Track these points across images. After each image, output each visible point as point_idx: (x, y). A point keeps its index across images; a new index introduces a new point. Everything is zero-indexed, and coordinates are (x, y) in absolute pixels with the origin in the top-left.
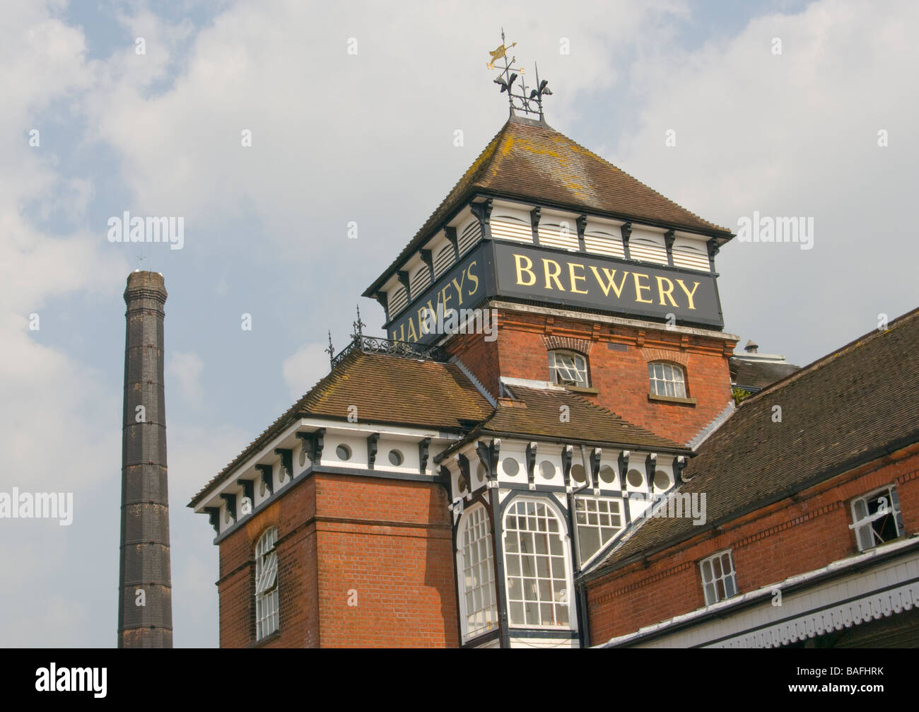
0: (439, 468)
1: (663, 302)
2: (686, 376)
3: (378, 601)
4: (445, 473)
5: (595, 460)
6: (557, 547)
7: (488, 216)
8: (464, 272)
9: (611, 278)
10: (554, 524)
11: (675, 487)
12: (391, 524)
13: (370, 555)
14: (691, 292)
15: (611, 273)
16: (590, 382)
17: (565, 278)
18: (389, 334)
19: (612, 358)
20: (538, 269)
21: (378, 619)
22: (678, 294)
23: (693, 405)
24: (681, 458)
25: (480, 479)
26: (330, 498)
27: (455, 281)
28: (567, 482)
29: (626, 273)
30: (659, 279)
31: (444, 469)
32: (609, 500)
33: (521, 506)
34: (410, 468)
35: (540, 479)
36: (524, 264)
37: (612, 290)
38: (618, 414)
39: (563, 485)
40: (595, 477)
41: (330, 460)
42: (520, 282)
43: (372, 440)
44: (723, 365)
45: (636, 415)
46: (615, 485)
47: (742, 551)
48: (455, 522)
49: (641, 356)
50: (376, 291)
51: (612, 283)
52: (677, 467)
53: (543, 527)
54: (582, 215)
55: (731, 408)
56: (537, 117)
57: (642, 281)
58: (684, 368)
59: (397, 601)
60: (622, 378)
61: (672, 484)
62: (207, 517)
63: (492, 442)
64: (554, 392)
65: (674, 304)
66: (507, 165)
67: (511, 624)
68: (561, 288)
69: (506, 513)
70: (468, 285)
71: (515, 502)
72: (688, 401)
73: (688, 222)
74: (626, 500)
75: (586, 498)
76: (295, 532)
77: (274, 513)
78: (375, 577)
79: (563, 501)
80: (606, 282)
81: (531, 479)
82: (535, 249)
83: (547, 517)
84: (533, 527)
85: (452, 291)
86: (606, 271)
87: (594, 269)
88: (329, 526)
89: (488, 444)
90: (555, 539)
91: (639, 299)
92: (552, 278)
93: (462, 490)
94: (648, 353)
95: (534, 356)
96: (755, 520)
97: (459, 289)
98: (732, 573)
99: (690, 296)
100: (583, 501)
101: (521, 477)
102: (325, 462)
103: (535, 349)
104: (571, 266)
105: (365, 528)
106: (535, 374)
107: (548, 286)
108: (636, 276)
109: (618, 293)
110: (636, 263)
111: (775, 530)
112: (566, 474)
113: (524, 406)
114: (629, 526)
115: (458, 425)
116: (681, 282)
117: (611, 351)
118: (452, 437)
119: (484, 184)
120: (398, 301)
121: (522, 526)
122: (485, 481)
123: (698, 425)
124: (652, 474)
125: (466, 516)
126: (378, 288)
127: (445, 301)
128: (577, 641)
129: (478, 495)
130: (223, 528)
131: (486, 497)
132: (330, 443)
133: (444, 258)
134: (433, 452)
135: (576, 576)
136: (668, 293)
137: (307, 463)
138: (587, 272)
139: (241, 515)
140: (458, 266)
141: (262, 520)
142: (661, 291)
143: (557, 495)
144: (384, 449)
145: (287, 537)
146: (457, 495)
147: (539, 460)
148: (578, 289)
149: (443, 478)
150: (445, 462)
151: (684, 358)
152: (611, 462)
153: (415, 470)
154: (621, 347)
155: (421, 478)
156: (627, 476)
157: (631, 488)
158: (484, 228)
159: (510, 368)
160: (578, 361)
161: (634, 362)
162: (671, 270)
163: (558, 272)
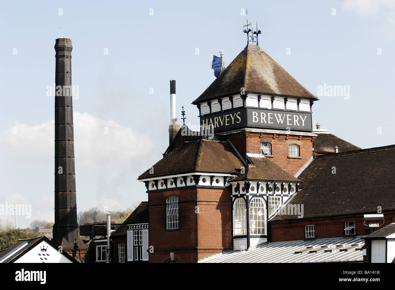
0: (229, 184)
1: (295, 124)
2: (299, 148)
3: (212, 224)
4: (231, 186)
5: (275, 185)
6: (263, 212)
7: (246, 99)
8: (235, 114)
9: (280, 117)
10: (262, 205)
11: (296, 192)
13: (210, 211)
14: (303, 119)
15: (280, 115)
16: (271, 153)
17: (267, 119)
19: (278, 144)
20: (259, 116)
21: (212, 229)
22: (300, 121)
23: (301, 159)
24: (298, 184)
25: (243, 191)
28: (267, 193)
29: (285, 115)
30: (295, 116)
32: (277, 197)
34: (221, 184)
35: (260, 192)
36: (255, 115)
37: (280, 121)
39: (266, 193)
40: (275, 191)
41: (201, 183)
42: (254, 121)
43: (212, 177)
44: (311, 144)
46: (280, 193)
47: (317, 227)
48: (233, 201)
49: (287, 143)
51: (280, 119)
52: (297, 186)
53: (260, 206)
54: (273, 96)
55: (311, 159)
56: (256, 44)
57: (289, 118)
58: (299, 146)
59: (217, 224)
60: (281, 151)
62: (144, 184)
63: (249, 182)
64: (262, 158)
65: (298, 125)
67: (250, 234)
68: (265, 122)
69: (251, 202)
70: (236, 119)
71: (253, 199)
72: (299, 158)
74: (282, 197)
75: (271, 197)
76: (187, 202)
78: (211, 217)
80: (279, 119)
81: (258, 192)
82: (259, 109)
83: (261, 203)
84: (257, 206)
85: (230, 117)
87: (275, 114)
88: (200, 203)
89: (247, 183)
90: (263, 209)
91: (288, 124)
92: (263, 119)
93: (236, 191)
94: (289, 142)
95: (256, 145)
97: (233, 118)
98: (314, 231)
99: (303, 121)
100: (270, 198)
101: (255, 192)
103: (256, 143)
104: (269, 114)
105: (209, 203)
106: (256, 152)
107: (262, 122)
108: (288, 115)
109: (282, 123)
110: (288, 111)
111: (326, 224)
112: (267, 191)
113: (255, 167)
114: (283, 205)
115: (235, 172)
116: (301, 116)
117: (278, 142)
118: (234, 176)
119: (245, 88)
120: (205, 110)
121: (255, 206)
122: (245, 193)
123: (302, 165)
124: (290, 189)
125: (237, 200)
126: (198, 103)
127: (226, 120)
128: (266, 238)
129: (242, 196)
130: (151, 188)
131: (245, 197)
132: (201, 178)
133: (227, 104)
134: (227, 179)
135: (267, 220)
136: (297, 121)
137: (194, 183)
138: (273, 116)
139: (160, 187)
140: (233, 110)
141: (171, 193)
142: (295, 121)
143: (264, 196)
144: (215, 179)
145: (184, 202)
146: (234, 193)
147: (260, 187)
148: (270, 122)
149: (230, 187)
150: (231, 183)
151: (299, 143)
152: (279, 185)
153: (223, 185)
154: (281, 140)
155: (224, 188)
156: (283, 189)
157: (284, 193)
158: (244, 103)
159: (249, 151)
160: (269, 146)
161: (284, 145)
162: (298, 112)
163: (265, 117)
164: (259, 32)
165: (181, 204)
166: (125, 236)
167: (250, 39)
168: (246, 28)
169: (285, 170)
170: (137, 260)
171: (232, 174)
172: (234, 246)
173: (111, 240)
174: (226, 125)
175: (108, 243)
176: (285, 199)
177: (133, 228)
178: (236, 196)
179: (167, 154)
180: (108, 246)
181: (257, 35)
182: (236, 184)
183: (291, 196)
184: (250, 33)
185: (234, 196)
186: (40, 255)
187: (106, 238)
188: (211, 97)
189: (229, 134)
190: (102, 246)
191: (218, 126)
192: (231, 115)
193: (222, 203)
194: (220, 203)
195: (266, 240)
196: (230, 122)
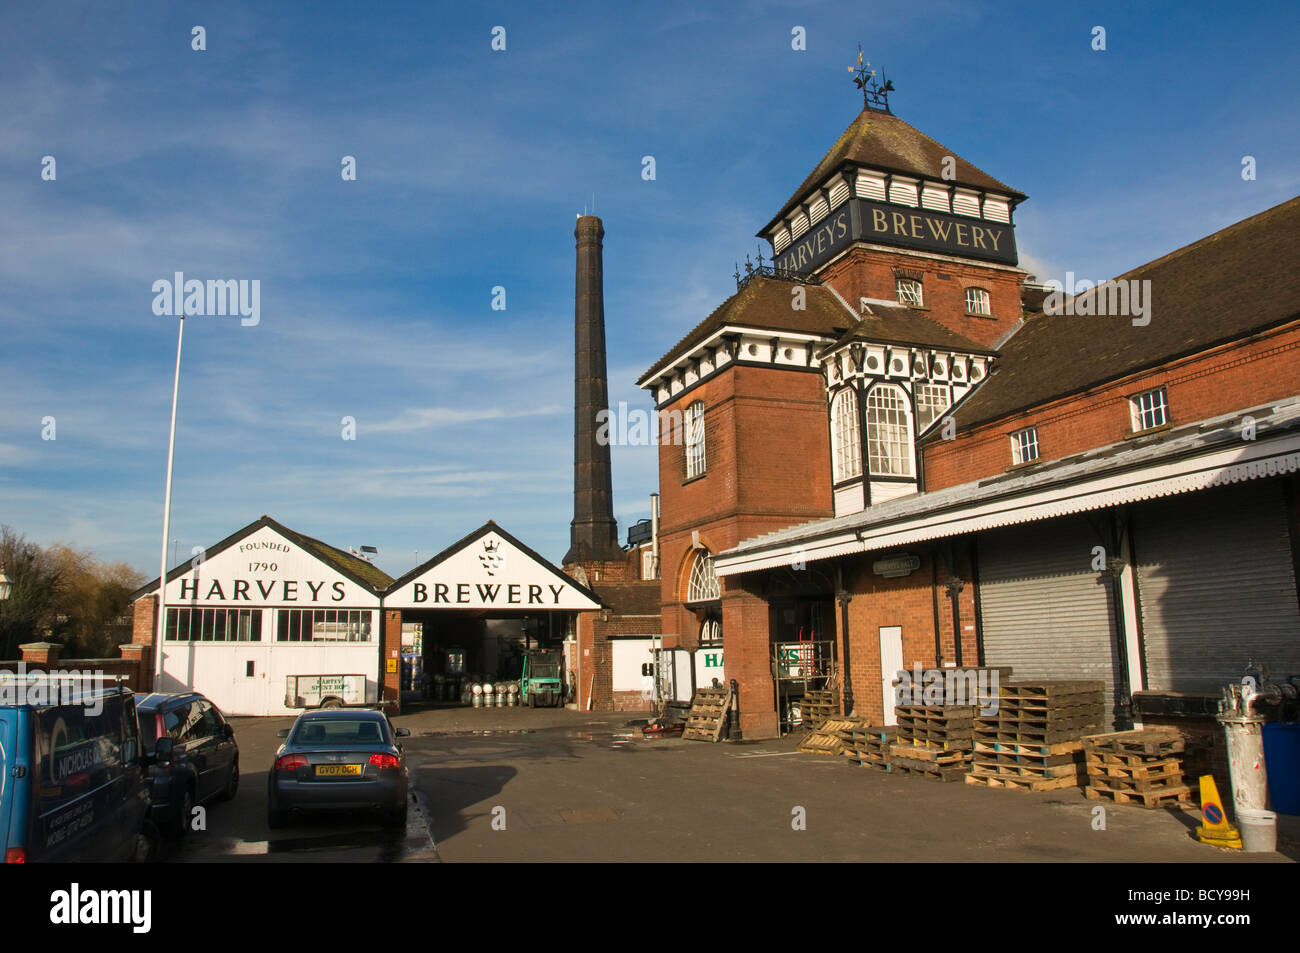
0: (819, 362)
1: (976, 245)
2: (990, 299)
4: (824, 366)
5: (932, 359)
6: (903, 420)
7: (854, 180)
8: (835, 221)
9: (940, 227)
10: (901, 403)
11: (985, 379)
12: (786, 401)
13: (772, 422)
14: (995, 237)
15: (940, 223)
16: (924, 302)
17: (908, 226)
18: (776, 265)
19: (940, 285)
20: (889, 220)
22: (987, 239)
23: (995, 320)
25: (851, 371)
26: (747, 384)
27: (827, 228)
28: (912, 374)
29: (951, 223)
30: (974, 228)
31: (823, 363)
32: (939, 387)
33: (879, 390)
34: (799, 358)
35: (893, 372)
36: (879, 215)
37: (940, 235)
38: (945, 325)
40: (931, 371)
41: (744, 354)
42: (876, 229)
43: (774, 342)
44: (1016, 291)
45: (956, 328)
46: (944, 377)
47: (1045, 428)
48: (830, 400)
49: (960, 284)
50: (766, 234)
51: (941, 230)
52: (988, 365)
53: (893, 406)
54: (921, 180)
55: (1021, 323)
56: (884, 107)
57: (962, 230)
58: (989, 294)
60: (947, 299)
61: (983, 375)
62: (650, 391)
63: (861, 345)
64: (898, 309)
65: (984, 247)
66: (865, 141)
67: (871, 473)
69: (869, 396)
70: (838, 231)
71: (875, 388)
72: (992, 317)
73: (994, 187)
75: (924, 386)
76: (718, 405)
77: (701, 391)
79: (908, 386)
80: (937, 230)
81: (887, 372)
82: (887, 206)
83: (896, 398)
84: (887, 405)
85: (825, 234)
86: (937, 222)
87: (928, 220)
88: (744, 402)
89: (858, 347)
90: (902, 414)
91: (960, 242)
92: (899, 226)
93: (836, 378)
94: (965, 282)
95: (886, 283)
96: (1055, 406)
97: (831, 233)
98: (1035, 442)
99: (995, 241)
100: (921, 387)
101: (880, 370)
102: (741, 357)
103: (887, 278)
104: (912, 217)
106: (886, 296)
107: (896, 232)
108: (957, 225)
109: (945, 238)
110: (958, 216)
111: (1071, 415)
112: (911, 371)
113: (880, 319)
114: (954, 406)
115: (833, 332)
116: (989, 231)
117: (939, 280)
118: (828, 340)
119: (850, 156)
120: (783, 239)
121: (880, 405)
122: (854, 373)
123: (998, 334)
124: (971, 371)
125: (838, 397)
126: (768, 232)
127: (819, 242)
128: (915, 485)
129: (848, 382)
130: (661, 399)
131: (855, 384)
132: (745, 347)
133: (818, 211)
134: (817, 352)
135: (916, 440)
136: (980, 239)
137: (728, 358)
138: (924, 223)
139: (675, 390)
140: (831, 217)
141: (692, 395)
142: (975, 237)
143: (904, 383)
144: (781, 351)
145: (713, 408)
146: (832, 382)
147: (893, 358)
148: (917, 234)
149: (822, 369)
150: (823, 357)
151: (988, 285)
152: (942, 360)
153: (803, 363)
154: (947, 277)
155: (807, 369)
156: (953, 370)
157: (955, 379)
158: (852, 189)
159: (869, 292)
160: (916, 287)
161: (955, 288)
162: (982, 222)
163: (903, 222)
164: (890, 82)
165: (708, 416)
167: (870, 97)
171: (823, 335)
172: (836, 507)
174: (820, 251)
176: (960, 393)
178: (837, 388)
181: (886, 93)
182: (834, 355)
183: (975, 387)
185: (831, 389)
186: (481, 558)
189: (825, 266)
190: (651, 553)
191: (805, 263)
193: (802, 406)
194: (796, 405)
195: (913, 488)
196: (825, 244)
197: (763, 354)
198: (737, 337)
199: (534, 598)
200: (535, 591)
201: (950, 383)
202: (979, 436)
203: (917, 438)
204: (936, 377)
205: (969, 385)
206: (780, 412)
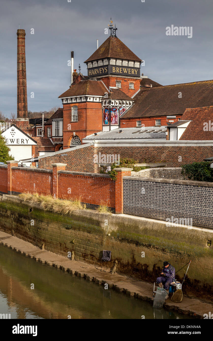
1: (132, 74)
2: (134, 85)
7: (110, 61)
8: (104, 68)
9: (125, 70)
12: (95, 109)
13: (93, 113)
16: (121, 87)
17: (119, 70)
19: (124, 83)
20: (116, 69)
22: (135, 72)
23: (135, 90)
24: (133, 102)
26: (88, 106)
30: (132, 69)
33: (113, 108)
34: (98, 100)
35: (116, 105)
36: (114, 69)
41: (88, 100)
42: (113, 72)
44: (139, 83)
45: (127, 92)
47: (143, 121)
48: (103, 108)
51: (126, 71)
52: (133, 103)
54: (122, 60)
55: (139, 90)
56: (115, 35)
57: (130, 70)
60: (126, 86)
61: (132, 105)
62: (61, 100)
64: (116, 89)
65: (134, 74)
68: (119, 72)
70: (105, 70)
73: (137, 60)
75: (121, 107)
77: (77, 104)
79: (118, 107)
80: (125, 71)
82: (116, 66)
87: (123, 69)
88: (88, 109)
89: (110, 100)
94: (129, 82)
95: (114, 83)
96: (145, 119)
97: (103, 70)
98: (141, 123)
99: (136, 72)
101: (113, 105)
104: (120, 68)
105: (92, 109)
106: (114, 86)
107: (117, 72)
108: (129, 69)
109: (126, 73)
110: (129, 67)
111: (147, 120)
112: (119, 104)
113: (113, 92)
114: (126, 111)
116: (135, 70)
119: (109, 55)
120: (90, 65)
122: (109, 105)
123: (135, 93)
124: (130, 104)
126: (87, 62)
127: (100, 71)
129: (107, 106)
130: (64, 102)
131: (109, 107)
132: (89, 98)
133: (100, 63)
134: (101, 99)
137: (85, 100)
138: (122, 69)
139: (69, 102)
140: (103, 66)
141: (74, 104)
142: (132, 72)
144: (95, 98)
145: (80, 109)
147: (116, 102)
148: (121, 72)
149: (102, 103)
150: (102, 100)
151: (134, 82)
152: (124, 102)
153: (98, 101)
154: (126, 81)
155: (99, 102)
156: (127, 104)
157: (127, 106)
158: (109, 63)
159: (111, 85)
160: (120, 83)
161: (127, 83)
162: (134, 68)
163: (118, 70)
164: (116, 29)
165: (79, 110)
166: (51, 124)
167: (112, 32)
168: (110, 27)
169: (127, 95)
170: (57, 135)
171: (102, 96)
172: (103, 129)
173: (44, 126)
174: (100, 73)
175: (43, 128)
176: (127, 108)
177: (55, 120)
178: (105, 107)
179: (71, 86)
180: (43, 129)
181: (115, 30)
182: (105, 101)
183: (130, 107)
184: (112, 30)
185: (103, 106)
186: (11, 133)
187: (42, 125)
188: (93, 60)
189: (101, 77)
190: (40, 129)
191: (96, 74)
192: (102, 68)
193: (98, 110)
194: (97, 110)
195: (118, 127)
196: (102, 72)
197: (91, 100)
198: (87, 97)
199: (22, 142)
200: (23, 140)
201: (126, 106)
202: (131, 120)
203: (119, 118)
204: (123, 105)
205: (129, 107)
206: (94, 111)
